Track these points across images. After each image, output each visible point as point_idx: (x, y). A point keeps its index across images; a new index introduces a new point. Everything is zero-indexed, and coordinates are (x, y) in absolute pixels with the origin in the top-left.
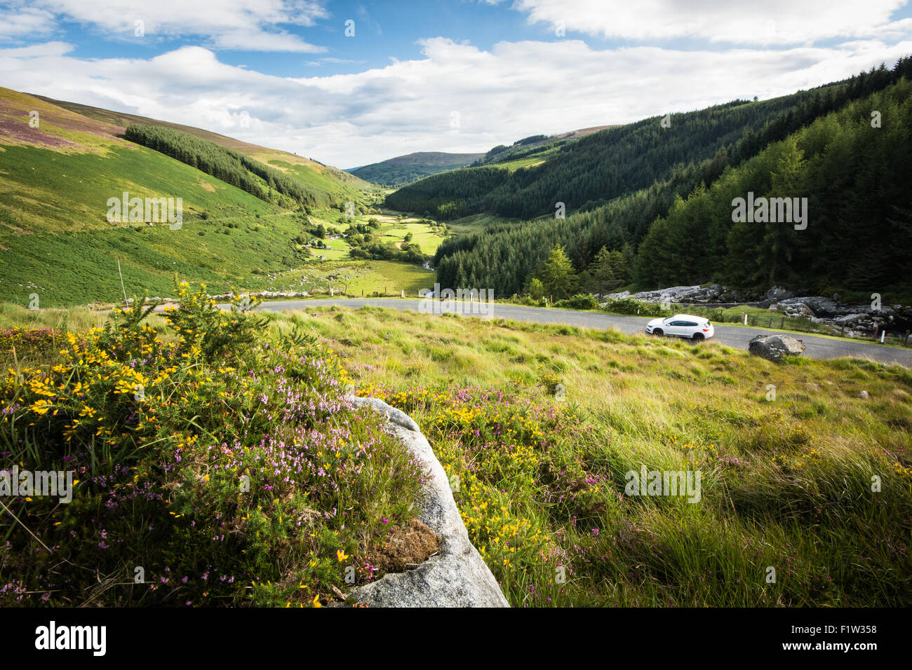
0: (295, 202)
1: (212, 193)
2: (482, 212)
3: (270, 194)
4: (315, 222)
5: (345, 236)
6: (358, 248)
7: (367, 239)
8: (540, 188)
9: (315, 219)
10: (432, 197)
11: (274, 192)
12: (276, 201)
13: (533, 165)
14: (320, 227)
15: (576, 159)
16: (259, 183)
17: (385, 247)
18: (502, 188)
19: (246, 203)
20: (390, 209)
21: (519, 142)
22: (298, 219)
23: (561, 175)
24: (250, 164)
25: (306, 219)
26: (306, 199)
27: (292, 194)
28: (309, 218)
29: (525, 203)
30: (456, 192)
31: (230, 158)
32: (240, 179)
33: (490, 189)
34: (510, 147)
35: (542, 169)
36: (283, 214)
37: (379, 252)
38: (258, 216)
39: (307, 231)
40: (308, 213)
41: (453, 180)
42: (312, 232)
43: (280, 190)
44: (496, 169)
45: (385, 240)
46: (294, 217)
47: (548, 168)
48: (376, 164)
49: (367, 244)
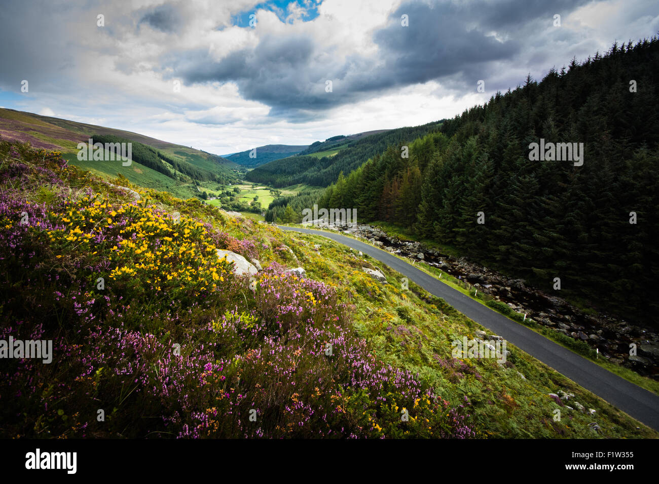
0: (190, 178)
1: (141, 174)
2: (301, 183)
3: (175, 174)
4: (201, 190)
5: (219, 198)
6: (225, 205)
7: (231, 200)
8: (333, 169)
9: (201, 188)
10: (273, 174)
11: (178, 173)
12: (178, 178)
13: (331, 155)
14: (204, 193)
15: (354, 152)
16: (168, 166)
17: (240, 204)
18: (312, 169)
19: (160, 179)
20: (249, 181)
21: (329, 139)
22: (192, 188)
23: (345, 162)
24: (163, 156)
25: (196, 188)
26: (197, 176)
27: (189, 174)
28: (198, 187)
29: (324, 178)
30: (287, 171)
31: (152, 153)
32: (158, 166)
33: (306, 169)
34: (323, 142)
35: (336, 158)
36: (182, 186)
37: (237, 207)
38: (167, 187)
39: (197, 195)
40: (198, 184)
41: (285, 164)
42: (199, 196)
43: (181, 171)
44: (310, 157)
45: (241, 200)
46: (189, 187)
47: (339, 157)
48: (243, 152)
49: (231, 203)
